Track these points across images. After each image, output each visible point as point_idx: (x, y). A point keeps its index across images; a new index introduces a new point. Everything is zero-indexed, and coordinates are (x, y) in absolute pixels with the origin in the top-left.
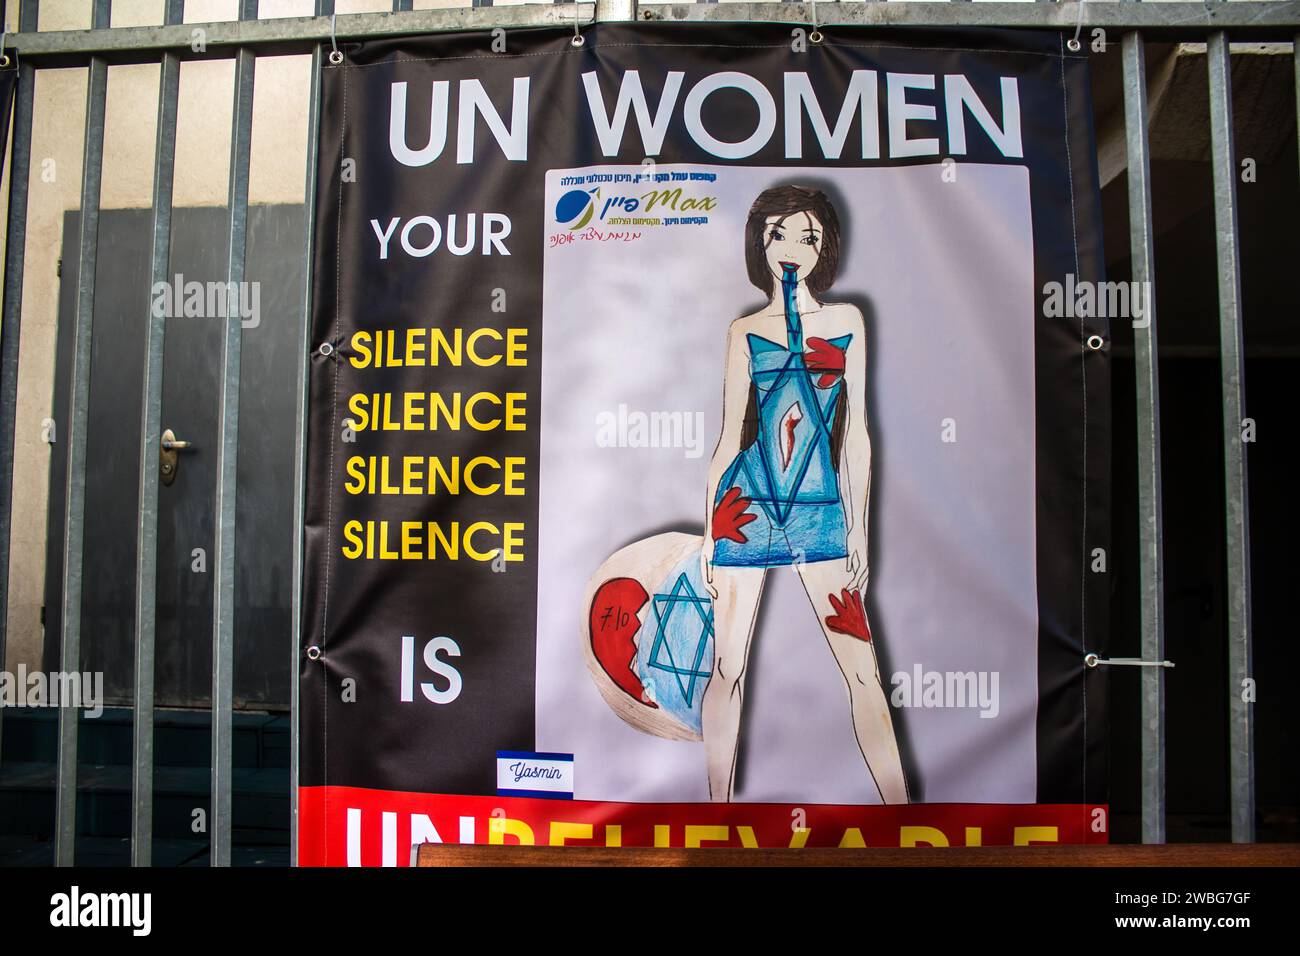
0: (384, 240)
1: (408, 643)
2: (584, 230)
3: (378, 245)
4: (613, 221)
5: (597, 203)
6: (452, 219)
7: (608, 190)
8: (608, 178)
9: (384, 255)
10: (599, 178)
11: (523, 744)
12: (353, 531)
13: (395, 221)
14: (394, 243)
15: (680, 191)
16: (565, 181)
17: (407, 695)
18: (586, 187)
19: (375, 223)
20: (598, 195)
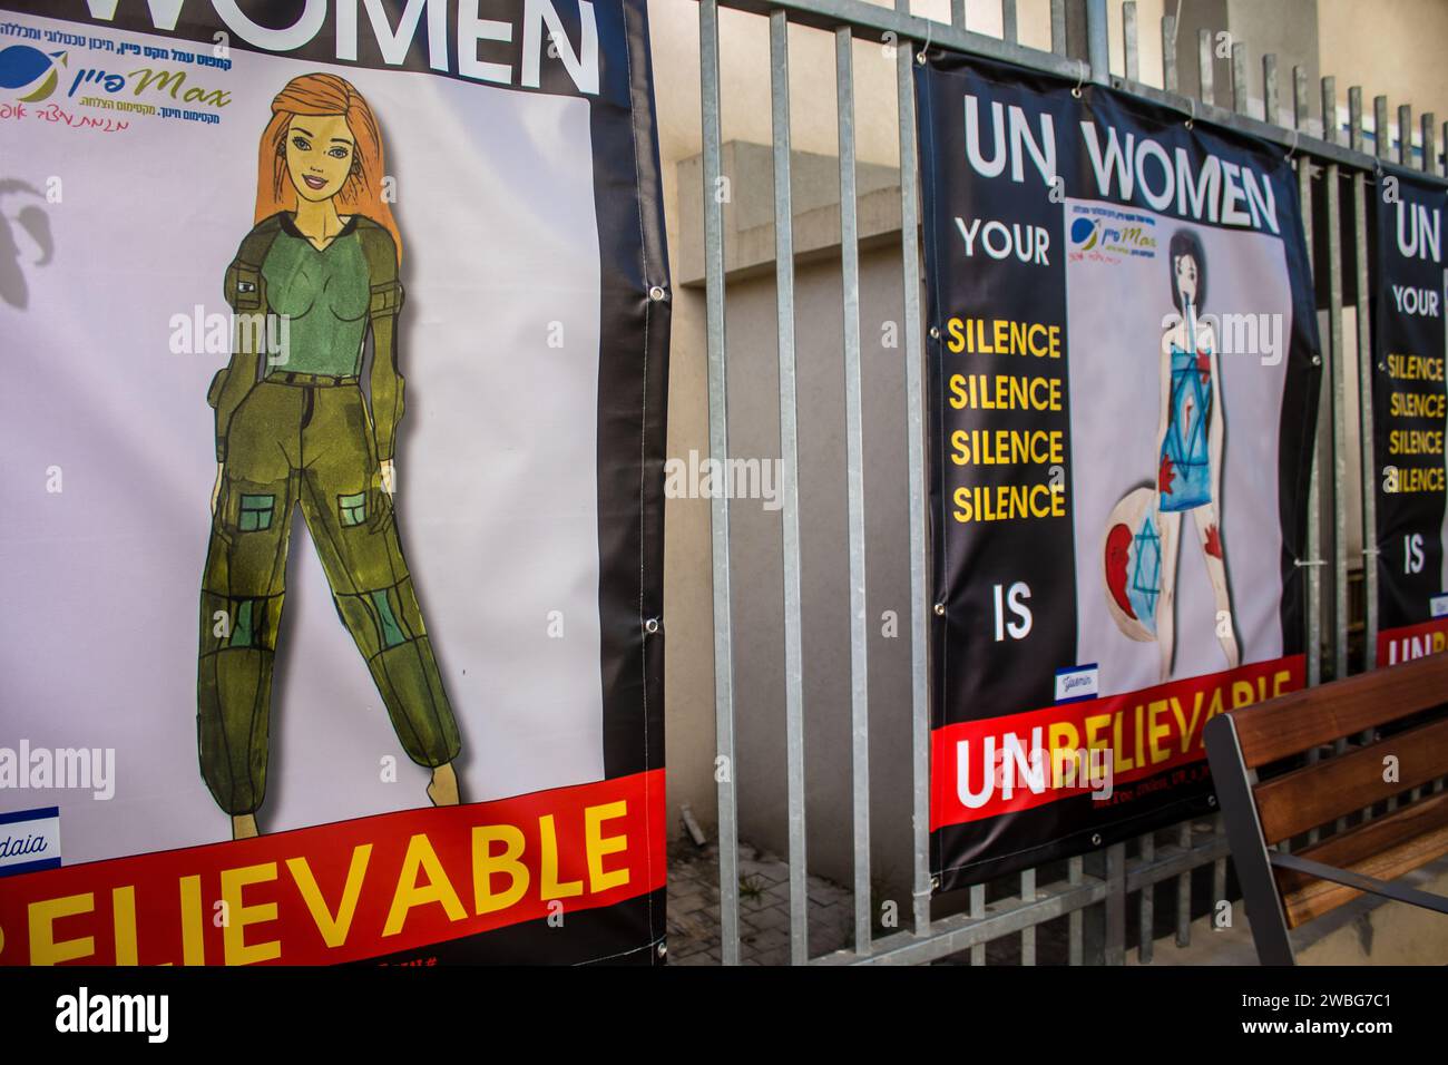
0: (969, 239)
1: (998, 590)
2: (1091, 251)
3: (963, 242)
4: (1108, 248)
5: (1099, 230)
6: (1017, 228)
7: (1107, 223)
8: (1111, 214)
9: (969, 252)
10: (1103, 212)
11: (1068, 662)
12: (962, 497)
13: (977, 223)
14: (978, 241)
15: (1140, 230)
16: (1077, 209)
17: (1000, 636)
18: (1090, 217)
19: (960, 222)
20: (1100, 225)
